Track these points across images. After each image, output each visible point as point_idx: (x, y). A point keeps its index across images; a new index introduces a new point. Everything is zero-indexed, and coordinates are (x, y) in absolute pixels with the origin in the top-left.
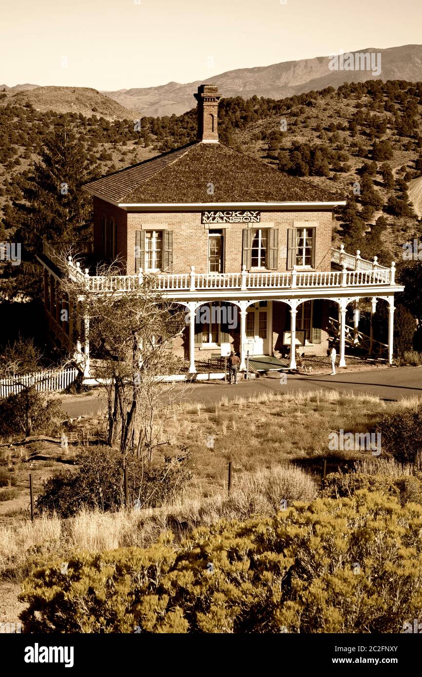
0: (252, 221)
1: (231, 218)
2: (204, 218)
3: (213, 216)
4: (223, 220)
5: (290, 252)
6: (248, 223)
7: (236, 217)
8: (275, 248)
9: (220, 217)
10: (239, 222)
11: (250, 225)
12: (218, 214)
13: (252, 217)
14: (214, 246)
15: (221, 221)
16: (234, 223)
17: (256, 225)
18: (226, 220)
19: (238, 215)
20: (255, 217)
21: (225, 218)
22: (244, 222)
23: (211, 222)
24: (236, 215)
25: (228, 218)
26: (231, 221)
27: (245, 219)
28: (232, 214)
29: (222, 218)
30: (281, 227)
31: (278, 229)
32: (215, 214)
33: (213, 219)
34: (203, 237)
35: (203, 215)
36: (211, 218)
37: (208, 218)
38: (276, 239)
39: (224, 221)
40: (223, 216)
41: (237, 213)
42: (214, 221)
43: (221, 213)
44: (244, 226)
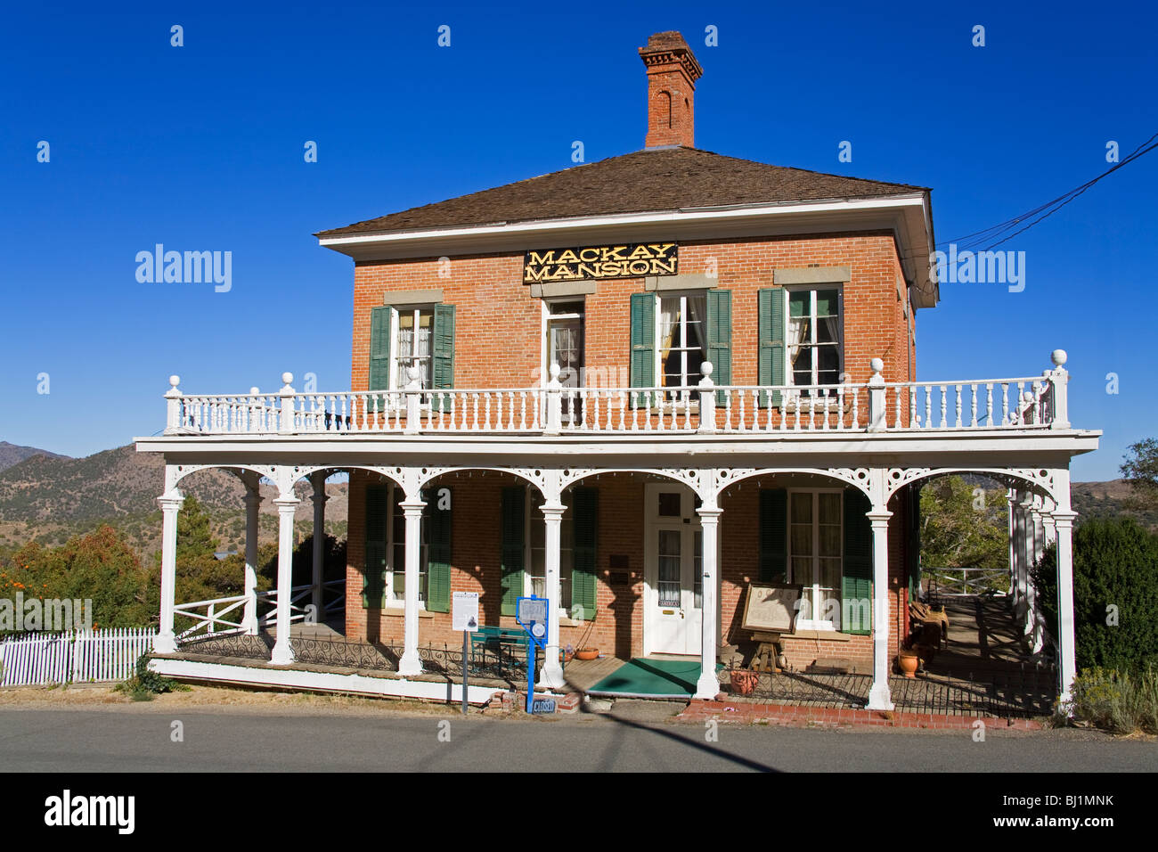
0: (654, 271)
1: (597, 265)
2: (529, 269)
3: (551, 262)
4: (576, 272)
5: (765, 354)
6: (643, 276)
7: (613, 262)
8: (722, 345)
9: (568, 265)
10: (619, 277)
11: (650, 283)
12: (564, 256)
13: (654, 262)
14: (565, 345)
15: (571, 276)
16: (606, 278)
17: (667, 283)
18: (584, 272)
19: (618, 257)
20: (662, 260)
21: (581, 267)
22: (632, 277)
23: (547, 277)
24: (611, 258)
25: (590, 265)
26: (597, 274)
27: (636, 266)
28: (600, 256)
29: (574, 267)
30: (736, 287)
31: (728, 292)
32: (556, 257)
33: (551, 272)
34: (527, 319)
35: (528, 260)
36: (546, 269)
37: (539, 268)
38: (723, 319)
39: (580, 275)
40: (576, 260)
41: (613, 253)
42: (555, 277)
43: (573, 256)
44: (636, 287)
